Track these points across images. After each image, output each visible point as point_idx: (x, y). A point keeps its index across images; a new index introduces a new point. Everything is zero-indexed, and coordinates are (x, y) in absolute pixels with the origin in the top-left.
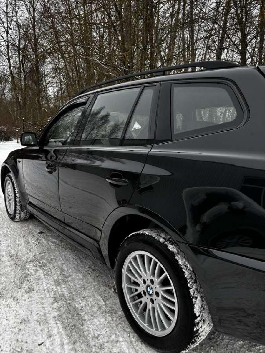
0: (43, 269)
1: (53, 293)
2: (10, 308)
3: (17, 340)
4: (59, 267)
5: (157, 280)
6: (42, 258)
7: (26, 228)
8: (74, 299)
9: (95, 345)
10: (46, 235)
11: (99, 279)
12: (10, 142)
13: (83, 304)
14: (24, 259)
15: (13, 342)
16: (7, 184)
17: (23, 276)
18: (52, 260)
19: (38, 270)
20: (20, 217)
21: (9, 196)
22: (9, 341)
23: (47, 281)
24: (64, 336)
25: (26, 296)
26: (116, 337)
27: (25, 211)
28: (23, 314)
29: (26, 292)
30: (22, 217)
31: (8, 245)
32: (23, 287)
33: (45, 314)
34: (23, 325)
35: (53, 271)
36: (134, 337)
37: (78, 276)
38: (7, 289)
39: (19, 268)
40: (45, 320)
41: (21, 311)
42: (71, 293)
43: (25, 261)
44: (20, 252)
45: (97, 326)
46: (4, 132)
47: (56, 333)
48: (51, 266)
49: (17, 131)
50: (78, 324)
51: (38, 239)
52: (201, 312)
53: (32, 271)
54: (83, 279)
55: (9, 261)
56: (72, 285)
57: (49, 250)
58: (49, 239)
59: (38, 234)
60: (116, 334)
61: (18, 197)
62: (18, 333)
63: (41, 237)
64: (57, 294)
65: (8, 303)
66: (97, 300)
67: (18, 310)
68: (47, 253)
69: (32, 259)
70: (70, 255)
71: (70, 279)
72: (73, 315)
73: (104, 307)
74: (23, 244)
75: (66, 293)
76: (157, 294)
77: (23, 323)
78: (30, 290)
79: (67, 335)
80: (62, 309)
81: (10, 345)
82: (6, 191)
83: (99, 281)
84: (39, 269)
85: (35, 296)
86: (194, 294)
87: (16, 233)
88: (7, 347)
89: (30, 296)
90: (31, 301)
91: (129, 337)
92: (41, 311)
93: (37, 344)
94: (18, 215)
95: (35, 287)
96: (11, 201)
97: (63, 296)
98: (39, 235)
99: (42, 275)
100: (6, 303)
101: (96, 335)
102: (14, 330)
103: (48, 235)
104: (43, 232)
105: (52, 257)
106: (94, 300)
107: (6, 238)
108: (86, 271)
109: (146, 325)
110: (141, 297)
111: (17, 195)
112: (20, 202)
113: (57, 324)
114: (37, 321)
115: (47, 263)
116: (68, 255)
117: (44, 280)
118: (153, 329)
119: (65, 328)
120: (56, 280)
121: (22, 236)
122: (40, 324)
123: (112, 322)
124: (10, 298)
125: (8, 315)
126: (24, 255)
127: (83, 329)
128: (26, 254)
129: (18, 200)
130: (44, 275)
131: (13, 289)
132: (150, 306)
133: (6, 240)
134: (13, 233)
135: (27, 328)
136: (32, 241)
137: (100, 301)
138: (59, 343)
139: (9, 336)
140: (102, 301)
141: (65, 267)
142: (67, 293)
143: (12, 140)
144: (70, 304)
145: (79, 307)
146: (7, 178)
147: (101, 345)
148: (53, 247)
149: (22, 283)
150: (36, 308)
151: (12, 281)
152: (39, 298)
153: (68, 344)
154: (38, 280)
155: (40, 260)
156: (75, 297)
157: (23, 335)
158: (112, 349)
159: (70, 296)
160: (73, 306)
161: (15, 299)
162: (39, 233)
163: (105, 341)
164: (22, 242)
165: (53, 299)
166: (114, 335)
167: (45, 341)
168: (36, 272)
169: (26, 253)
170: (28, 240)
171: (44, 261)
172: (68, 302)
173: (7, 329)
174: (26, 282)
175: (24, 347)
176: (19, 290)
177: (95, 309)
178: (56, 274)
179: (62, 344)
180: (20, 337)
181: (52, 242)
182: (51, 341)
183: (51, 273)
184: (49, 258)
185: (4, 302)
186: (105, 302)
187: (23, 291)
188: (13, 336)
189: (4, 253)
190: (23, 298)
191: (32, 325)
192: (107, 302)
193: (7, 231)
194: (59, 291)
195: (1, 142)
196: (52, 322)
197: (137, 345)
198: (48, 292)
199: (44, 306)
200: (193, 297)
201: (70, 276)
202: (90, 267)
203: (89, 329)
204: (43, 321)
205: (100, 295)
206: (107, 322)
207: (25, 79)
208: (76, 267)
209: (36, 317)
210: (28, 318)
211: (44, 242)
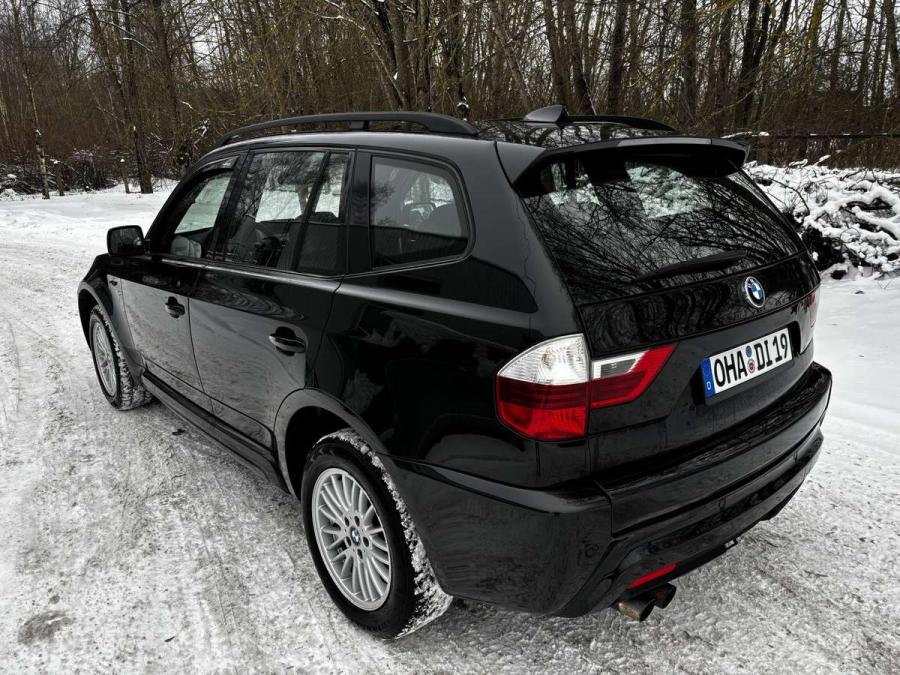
0: (181, 508)
1: (197, 552)
2: (114, 583)
3: (128, 636)
4: (211, 502)
5: (363, 518)
6: (179, 487)
7: (147, 425)
8: (236, 561)
9: (266, 634)
10: (190, 437)
11: (290, 520)
12: (107, 190)
13: (254, 567)
14: (142, 490)
15: (120, 640)
16: (95, 331)
17: (139, 525)
18: (199, 489)
19: (168, 511)
20: (131, 401)
21: (103, 354)
22: (113, 639)
23: (187, 530)
24: (212, 623)
25: (145, 561)
26: (305, 618)
27: (140, 388)
28: (138, 592)
29: (145, 553)
30: (135, 400)
31: (109, 464)
32: (140, 544)
33: (180, 590)
34: (139, 610)
35: (200, 511)
36: (337, 617)
37: (250, 518)
38: (107, 550)
39: (132, 509)
40: (181, 599)
41: (134, 589)
42: (232, 550)
43: (143, 494)
44: (133, 478)
45: (275, 604)
46: (88, 164)
47: (199, 620)
48: (196, 501)
49: (122, 160)
50: (239, 601)
51: (171, 447)
52: (424, 565)
53: (158, 514)
54: (258, 523)
55: (110, 496)
56: (236, 534)
57: (193, 469)
58: (196, 446)
59: (172, 436)
60: (306, 614)
61: (122, 358)
62: (130, 625)
63: (177, 442)
64: (205, 553)
65: (110, 574)
66: (280, 559)
67: (129, 585)
68: (189, 476)
69: (157, 491)
70: (236, 476)
71: (232, 524)
72: (232, 588)
73: (291, 570)
74: (139, 459)
75: (222, 550)
76: (366, 541)
77: (139, 609)
78: (153, 549)
79: (218, 621)
80: (212, 578)
81: (115, 645)
82: (96, 344)
83: (288, 524)
84: (171, 509)
85: (162, 559)
86: (411, 537)
87: (124, 437)
88: (109, 648)
89: (153, 561)
90: (155, 569)
91: (329, 616)
92: (173, 585)
93: (163, 640)
94: (126, 397)
95: (163, 543)
96: (108, 367)
97: (216, 556)
98: (174, 437)
99: (178, 521)
100: (107, 576)
101: (271, 618)
102: (121, 620)
103: (194, 436)
104: (183, 431)
105: (199, 484)
106: (273, 560)
107: (104, 448)
108: (265, 507)
109: (354, 595)
110: (344, 548)
111: (119, 354)
112: (127, 369)
113: (201, 604)
114: (166, 602)
115: (189, 497)
116: (233, 478)
117: (180, 529)
118: (363, 599)
119: (215, 610)
120: (205, 528)
121: (137, 442)
122: (170, 606)
123: (302, 595)
124: (115, 566)
125: (111, 595)
126: (141, 483)
127: (247, 610)
128: (145, 480)
129: (121, 364)
130: (182, 519)
131: (118, 549)
132: (358, 561)
133: (104, 454)
134: (117, 436)
135: (146, 615)
136: (158, 451)
137: (285, 560)
138: (202, 635)
139: (114, 631)
140: (289, 560)
141: (223, 502)
142: (224, 551)
143: (114, 186)
144: (227, 569)
145: (246, 574)
146: (94, 317)
147: (277, 633)
148: (201, 462)
149: (136, 538)
150: (162, 580)
151: (118, 534)
152: (170, 563)
153: (218, 635)
154: (170, 529)
155: (174, 492)
156: (238, 556)
157: (137, 627)
158: (297, 637)
159: (229, 556)
160: (234, 572)
161: (124, 568)
162: (174, 434)
163: (286, 625)
164: (137, 455)
165: (197, 562)
166: (303, 616)
167: (178, 634)
168: (165, 515)
169: (145, 477)
170: (151, 449)
171: (182, 493)
172: (225, 566)
173: (110, 620)
174: (144, 535)
175: (140, 646)
176: (131, 551)
177: (274, 576)
178: (205, 516)
179: (208, 636)
180: (132, 630)
181: (200, 451)
182: (189, 633)
183: (196, 514)
184: (192, 486)
185: (102, 575)
186: (294, 561)
187: (139, 551)
188: (119, 630)
189: (100, 482)
190: (139, 565)
191: (155, 609)
192: (299, 562)
193: (105, 434)
194: (209, 547)
195: (84, 193)
196: (192, 602)
197: (341, 629)
198: (188, 550)
199: (179, 576)
200: (410, 543)
201: (232, 518)
202: (274, 499)
203: (260, 609)
204: (176, 601)
205: (286, 551)
206: (293, 595)
207: (127, 24)
208: (247, 502)
209: (163, 596)
210: (147, 598)
211: (185, 452)
